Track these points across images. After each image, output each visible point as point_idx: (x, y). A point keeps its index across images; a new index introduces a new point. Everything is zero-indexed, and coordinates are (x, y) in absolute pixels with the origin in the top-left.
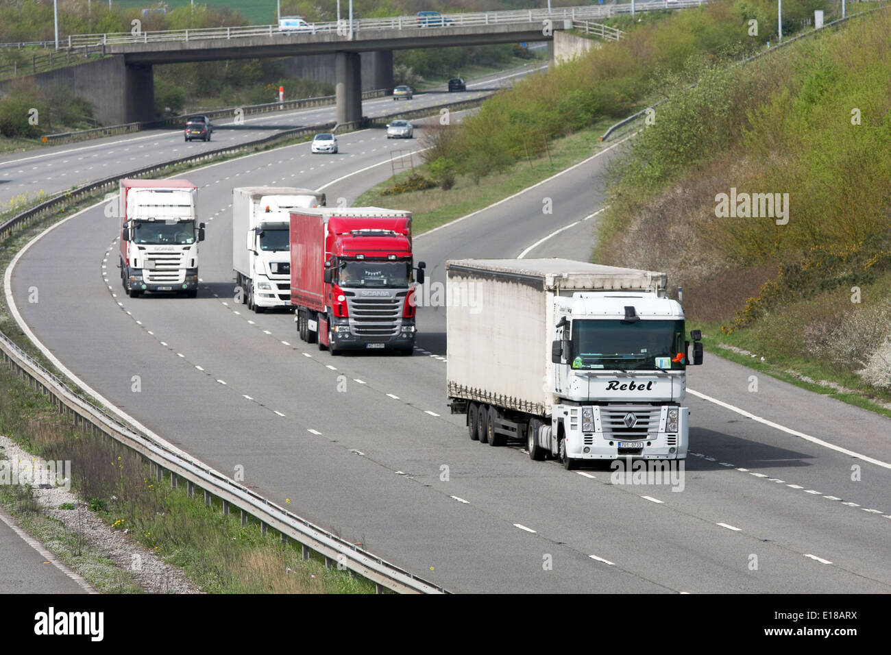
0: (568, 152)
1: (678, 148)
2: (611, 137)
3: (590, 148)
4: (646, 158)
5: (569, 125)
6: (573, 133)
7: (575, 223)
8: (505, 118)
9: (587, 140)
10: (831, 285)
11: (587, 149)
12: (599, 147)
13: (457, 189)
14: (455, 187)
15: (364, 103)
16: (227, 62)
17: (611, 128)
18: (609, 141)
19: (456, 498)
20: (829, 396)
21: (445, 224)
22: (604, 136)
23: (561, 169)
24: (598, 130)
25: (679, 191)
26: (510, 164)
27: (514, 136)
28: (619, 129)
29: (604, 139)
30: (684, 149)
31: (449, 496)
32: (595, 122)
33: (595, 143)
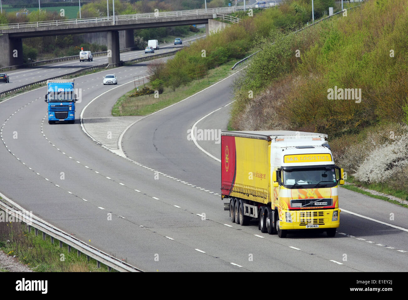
0: (216, 75)
1: (267, 72)
2: (236, 68)
3: (226, 73)
4: (252, 77)
5: (216, 63)
6: (218, 66)
7: (220, 108)
8: (187, 60)
9: (225, 69)
10: (340, 134)
11: (225, 74)
12: (230, 73)
13: (165, 93)
14: (164, 92)
15: (121, 54)
16: (57, 36)
17: (236, 64)
18: (235, 70)
19: (168, 237)
20: (340, 186)
21: (160, 110)
22: (233, 68)
23: (213, 83)
24: (230, 65)
25: (268, 92)
26: (189, 81)
27: (191, 68)
28: (240, 64)
29: (233, 69)
30: (270, 73)
31: (165, 237)
32: (228, 61)
33: (228, 71)
